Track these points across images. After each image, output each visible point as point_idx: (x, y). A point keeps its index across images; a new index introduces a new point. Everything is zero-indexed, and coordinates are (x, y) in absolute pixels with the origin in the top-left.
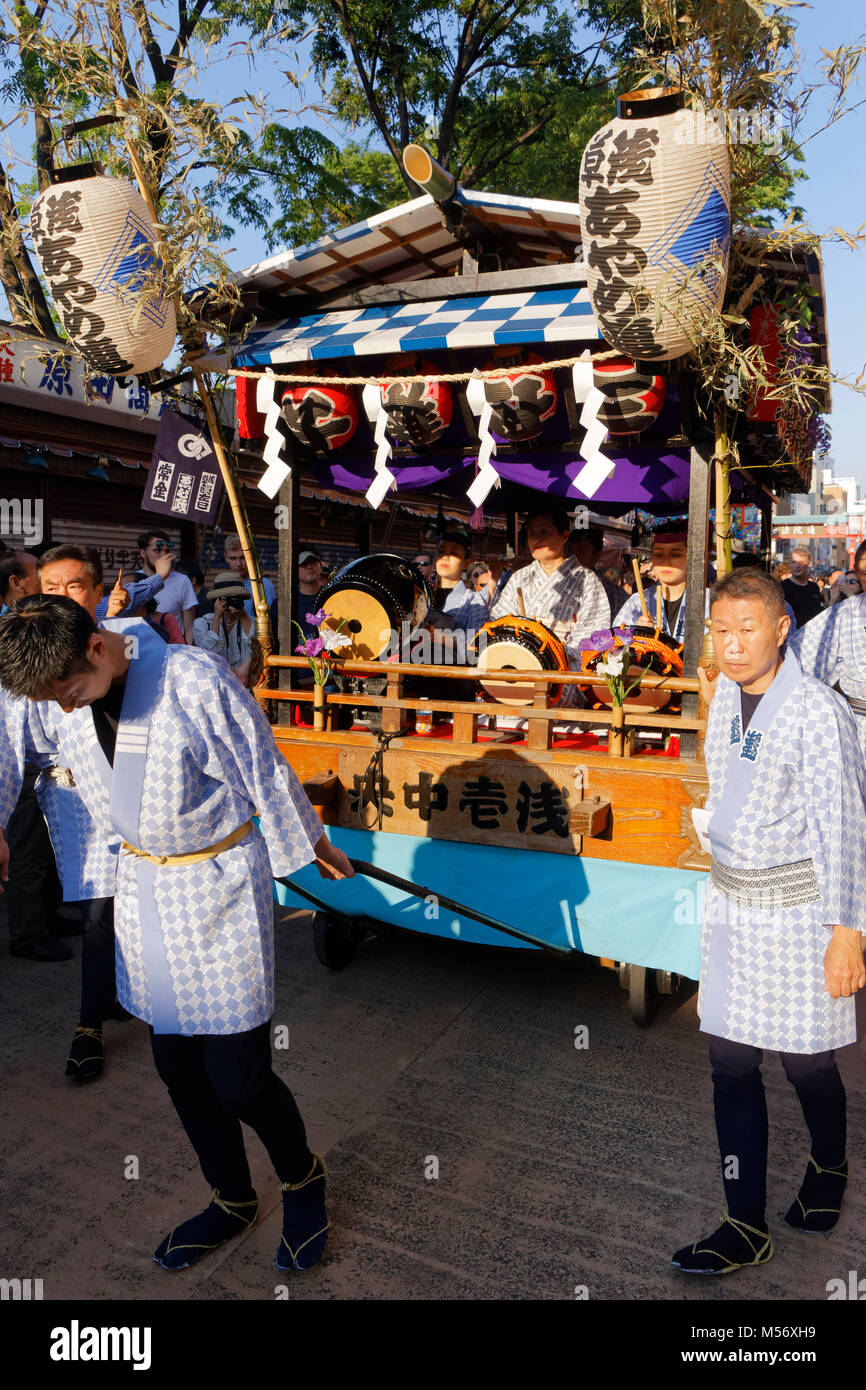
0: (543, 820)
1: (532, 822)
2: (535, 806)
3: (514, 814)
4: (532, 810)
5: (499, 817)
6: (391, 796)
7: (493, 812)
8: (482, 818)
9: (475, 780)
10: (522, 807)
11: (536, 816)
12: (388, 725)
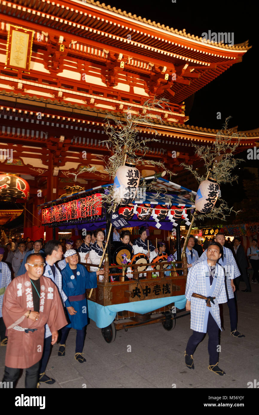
0: (167, 291)
1: (165, 292)
2: (165, 288)
3: (162, 291)
4: (165, 289)
5: (159, 292)
6: (140, 293)
7: (158, 291)
8: (157, 293)
9: (155, 286)
10: (163, 289)
11: (165, 290)
12: (136, 278)
